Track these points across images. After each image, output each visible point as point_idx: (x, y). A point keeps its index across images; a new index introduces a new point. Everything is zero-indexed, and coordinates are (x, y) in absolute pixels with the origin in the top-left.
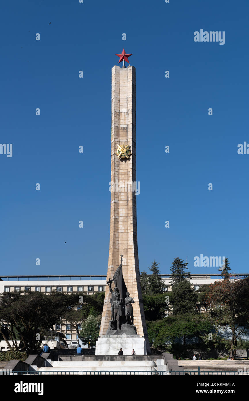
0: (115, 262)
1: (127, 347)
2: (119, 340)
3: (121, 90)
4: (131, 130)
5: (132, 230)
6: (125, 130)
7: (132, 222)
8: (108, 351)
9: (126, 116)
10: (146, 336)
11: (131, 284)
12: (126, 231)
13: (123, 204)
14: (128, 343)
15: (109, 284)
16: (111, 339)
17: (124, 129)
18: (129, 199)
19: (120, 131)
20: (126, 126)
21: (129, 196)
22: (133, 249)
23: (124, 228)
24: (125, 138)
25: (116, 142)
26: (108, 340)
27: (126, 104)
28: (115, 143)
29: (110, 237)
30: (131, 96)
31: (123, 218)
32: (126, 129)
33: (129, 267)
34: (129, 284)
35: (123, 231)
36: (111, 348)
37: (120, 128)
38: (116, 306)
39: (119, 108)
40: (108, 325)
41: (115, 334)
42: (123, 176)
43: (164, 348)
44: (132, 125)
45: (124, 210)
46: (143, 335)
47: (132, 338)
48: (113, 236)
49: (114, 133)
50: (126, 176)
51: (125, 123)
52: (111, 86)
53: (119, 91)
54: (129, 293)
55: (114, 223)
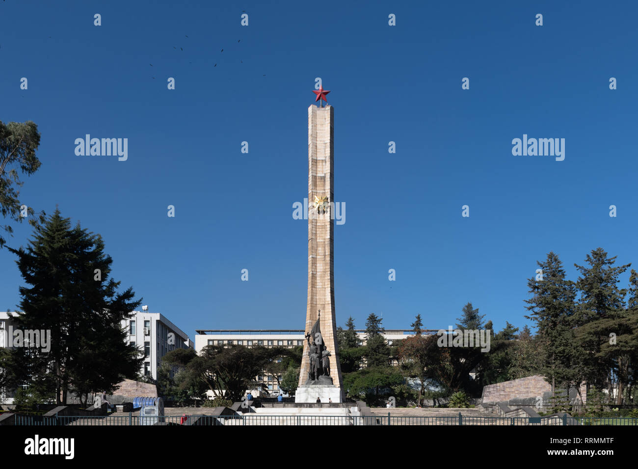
0: (313, 317)
1: (324, 396)
2: (317, 390)
3: (318, 134)
4: (329, 179)
5: (329, 286)
6: (323, 180)
7: (329, 278)
8: (307, 400)
9: (324, 164)
10: (341, 386)
11: (328, 338)
12: (324, 287)
13: (320, 259)
14: (325, 392)
15: (307, 338)
16: (309, 389)
17: (321, 179)
18: (327, 254)
19: (318, 180)
20: (323, 175)
21: (327, 251)
22: (330, 305)
23: (321, 284)
24: (322, 188)
25: (313, 193)
26: (307, 390)
27: (323, 150)
28: (312, 195)
29: (308, 293)
30: (329, 141)
31: (320, 273)
32: (323, 178)
33: (326, 322)
34: (326, 338)
35: (320, 287)
36: (309, 397)
37: (318, 178)
38: (314, 359)
39: (317, 154)
40: (307, 376)
41: (313, 384)
42: (320, 230)
43: (358, 397)
44: (329, 174)
45: (321, 265)
46: (339, 386)
47: (328, 388)
48: (310, 292)
49: (311, 183)
50: (324, 230)
51: (322, 171)
52: (308, 129)
53: (317, 135)
54: (326, 347)
55: (312, 279)
